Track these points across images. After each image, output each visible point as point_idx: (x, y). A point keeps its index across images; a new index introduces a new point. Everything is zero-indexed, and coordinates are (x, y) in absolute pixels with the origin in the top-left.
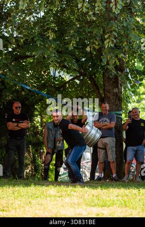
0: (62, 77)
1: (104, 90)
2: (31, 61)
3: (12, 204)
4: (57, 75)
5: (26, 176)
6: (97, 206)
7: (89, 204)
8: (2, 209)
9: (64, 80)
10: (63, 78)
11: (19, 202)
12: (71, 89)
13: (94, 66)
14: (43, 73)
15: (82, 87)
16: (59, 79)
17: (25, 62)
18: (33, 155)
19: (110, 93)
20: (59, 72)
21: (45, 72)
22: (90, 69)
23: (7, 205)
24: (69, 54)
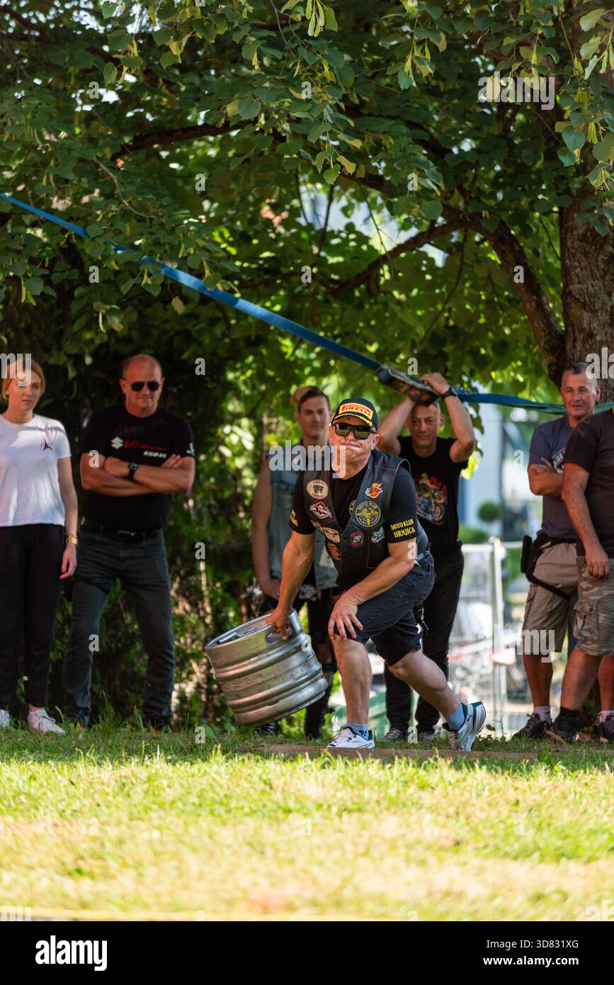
0: (359, 235)
1: (565, 294)
2: (212, 152)
3: (121, 842)
4: (337, 222)
5: (180, 710)
6: (536, 855)
7: (497, 848)
8: (71, 867)
9: (371, 248)
10: (362, 239)
11: (156, 834)
12: (406, 289)
13: (517, 177)
14: (266, 212)
15: (460, 280)
16: (346, 241)
17: (181, 159)
18: (217, 611)
19: (594, 312)
20: (346, 211)
21: (276, 208)
22: (500, 196)
23: (96, 846)
24: (394, 118)
